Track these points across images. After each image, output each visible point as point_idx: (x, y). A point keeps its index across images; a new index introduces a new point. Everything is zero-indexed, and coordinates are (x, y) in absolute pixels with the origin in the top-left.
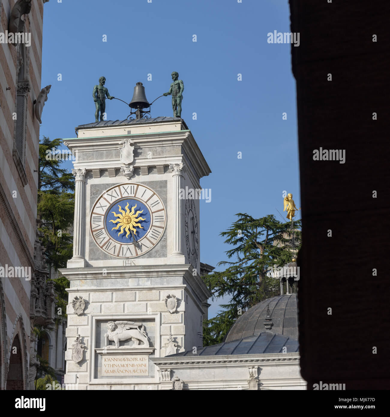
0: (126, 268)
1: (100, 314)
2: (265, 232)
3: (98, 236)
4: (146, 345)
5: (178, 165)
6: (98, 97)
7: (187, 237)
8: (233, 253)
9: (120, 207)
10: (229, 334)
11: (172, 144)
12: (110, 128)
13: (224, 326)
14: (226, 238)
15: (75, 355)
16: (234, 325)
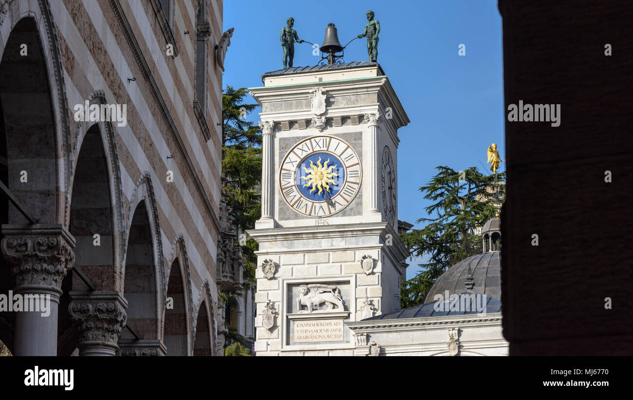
0: (319, 228)
1: (292, 277)
2: (467, 186)
3: (288, 193)
4: (341, 309)
5: (374, 115)
6: (285, 41)
7: (384, 193)
8: (433, 209)
9: (312, 162)
10: (428, 295)
11: (368, 91)
12: (299, 75)
13: (422, 286)
14: (425, 193)
15: (266, 321)
16: (434, 286)
